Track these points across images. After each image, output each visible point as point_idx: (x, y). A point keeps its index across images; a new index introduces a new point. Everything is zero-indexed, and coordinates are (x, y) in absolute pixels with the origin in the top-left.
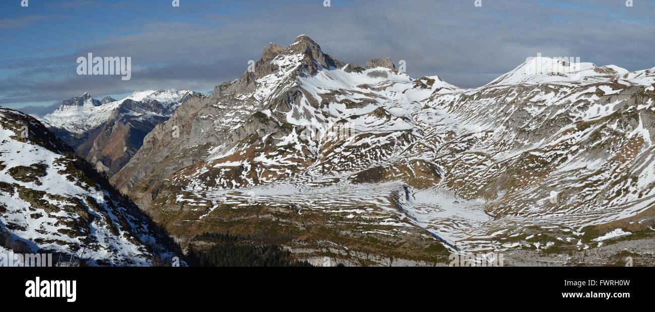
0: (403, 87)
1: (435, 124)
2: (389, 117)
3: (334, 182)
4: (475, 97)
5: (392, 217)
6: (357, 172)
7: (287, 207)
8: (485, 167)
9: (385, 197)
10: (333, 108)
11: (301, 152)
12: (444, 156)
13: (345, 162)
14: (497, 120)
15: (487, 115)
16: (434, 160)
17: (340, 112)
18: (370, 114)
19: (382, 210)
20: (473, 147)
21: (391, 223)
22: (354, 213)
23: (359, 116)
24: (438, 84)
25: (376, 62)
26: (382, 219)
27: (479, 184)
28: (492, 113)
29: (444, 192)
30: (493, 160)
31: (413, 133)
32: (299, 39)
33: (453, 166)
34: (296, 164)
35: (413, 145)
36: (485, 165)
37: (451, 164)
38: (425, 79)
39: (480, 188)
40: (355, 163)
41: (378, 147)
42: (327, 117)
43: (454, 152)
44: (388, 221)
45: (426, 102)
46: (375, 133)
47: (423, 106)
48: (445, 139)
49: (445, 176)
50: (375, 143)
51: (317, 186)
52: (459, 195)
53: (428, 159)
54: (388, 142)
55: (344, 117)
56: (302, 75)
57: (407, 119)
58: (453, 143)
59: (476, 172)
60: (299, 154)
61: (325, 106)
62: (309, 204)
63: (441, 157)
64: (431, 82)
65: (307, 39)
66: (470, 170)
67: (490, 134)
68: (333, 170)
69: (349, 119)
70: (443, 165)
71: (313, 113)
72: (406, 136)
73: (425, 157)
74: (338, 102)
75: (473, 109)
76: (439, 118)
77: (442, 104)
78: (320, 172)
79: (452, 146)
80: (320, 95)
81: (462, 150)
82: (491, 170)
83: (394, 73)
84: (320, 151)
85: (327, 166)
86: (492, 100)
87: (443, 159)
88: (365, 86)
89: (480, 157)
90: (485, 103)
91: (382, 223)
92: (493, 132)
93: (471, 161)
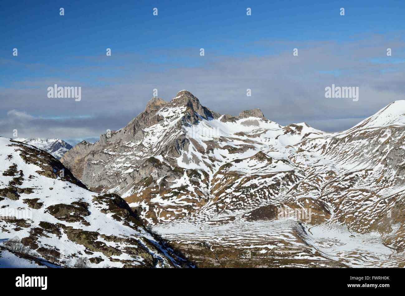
0: (275, 134)
1: (313, 165)
2: (270, 160)
3: (231, 220)
4: (346, 140)
5: (304, 252)
6: (249, 211)
7: (199, 245)
8: (372, 203)
9: (289, 232)
10: (217, 153)
11: (195, 193)
12: (329, 194)
13: (237, 201)
14: (375, 159)
15: (362, 155)
16: (320, 198)
17: (224, 157)
18: (251, 158)
19: (292, 245)
20: (356, 184)
21: (306, 257)
22: (266, 249)
23: (242, 160)
24: (306, 130)
25: (247, 113)
26: (296, 253)
27: (370, 218)
28: (367, 153)
29: (337, 226)
30: (378, 196)
31: (296, 174)
32: (181, 93)
33: (341, 203)
34: (191, 204)
35: (297, 185)
36: (371, 201)
37: (337, 201)
38: (293, 126)
39: (372, 222)
40: (246, 202)
41: (266, 188)
42: (213, 161)
43: (338, 190)
44: (302, 255)
45: (299, 146)
46: (260, 174)
47: (297, 150)
48: (327, 178)
49: (335, 211)
50: (262, 184)
51: (215, 224)
52: (352, 229)
53: (315, 197)
54: (274, 183)
55: (228, 162)
56: (187, 125)
57: (287, 161)
58: (335, 181)
59: (364, 207)
60: (193, 196)
61: (211, 151)
62: (218, 241)
63: (327, 195)
64: (300, 128)
65: (187, 93)
66: (358, 206)
67: (369, 172)
68: (227, 209)
69: (233, 163)
70: (330, 202)
71: (201, 159)
72: (290, 177)
73: (312, 194)
74: (221, 148)
75: (347, 150)
76: (315, 160)
77: (315, 147)
78: (215, 211)
79: (335, 184)
80: (205, 142)
81: (346, 188)
82: (378, 205)
83: (264, 122)
84: (211, 192)
85: (220, 205)
86: (365, 142)
87: (329, 196)
88: (242, 134)
89: (365, 193)
90: (358, 144)
91: (296, 258)
92: (372, 170)
93: (357, 198)
